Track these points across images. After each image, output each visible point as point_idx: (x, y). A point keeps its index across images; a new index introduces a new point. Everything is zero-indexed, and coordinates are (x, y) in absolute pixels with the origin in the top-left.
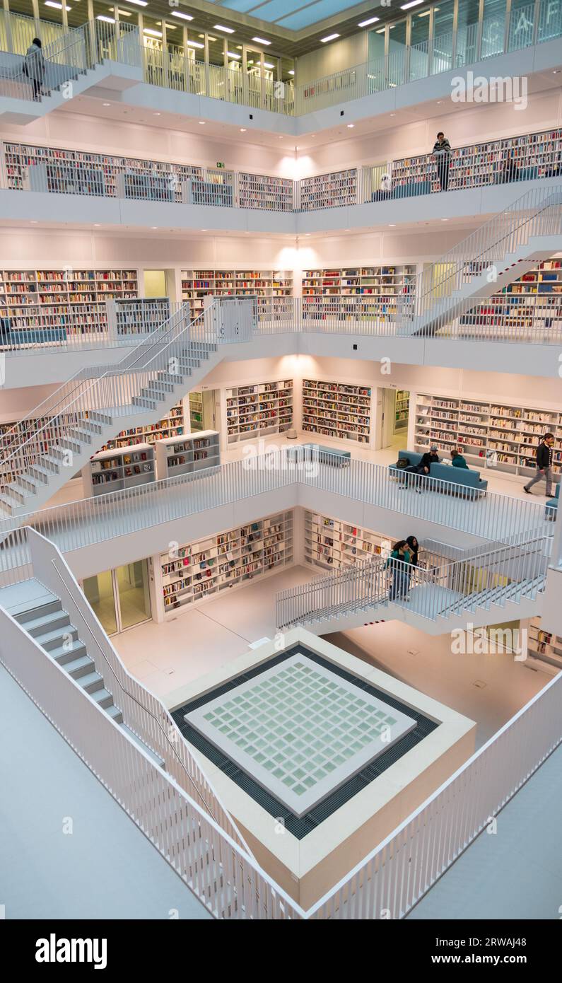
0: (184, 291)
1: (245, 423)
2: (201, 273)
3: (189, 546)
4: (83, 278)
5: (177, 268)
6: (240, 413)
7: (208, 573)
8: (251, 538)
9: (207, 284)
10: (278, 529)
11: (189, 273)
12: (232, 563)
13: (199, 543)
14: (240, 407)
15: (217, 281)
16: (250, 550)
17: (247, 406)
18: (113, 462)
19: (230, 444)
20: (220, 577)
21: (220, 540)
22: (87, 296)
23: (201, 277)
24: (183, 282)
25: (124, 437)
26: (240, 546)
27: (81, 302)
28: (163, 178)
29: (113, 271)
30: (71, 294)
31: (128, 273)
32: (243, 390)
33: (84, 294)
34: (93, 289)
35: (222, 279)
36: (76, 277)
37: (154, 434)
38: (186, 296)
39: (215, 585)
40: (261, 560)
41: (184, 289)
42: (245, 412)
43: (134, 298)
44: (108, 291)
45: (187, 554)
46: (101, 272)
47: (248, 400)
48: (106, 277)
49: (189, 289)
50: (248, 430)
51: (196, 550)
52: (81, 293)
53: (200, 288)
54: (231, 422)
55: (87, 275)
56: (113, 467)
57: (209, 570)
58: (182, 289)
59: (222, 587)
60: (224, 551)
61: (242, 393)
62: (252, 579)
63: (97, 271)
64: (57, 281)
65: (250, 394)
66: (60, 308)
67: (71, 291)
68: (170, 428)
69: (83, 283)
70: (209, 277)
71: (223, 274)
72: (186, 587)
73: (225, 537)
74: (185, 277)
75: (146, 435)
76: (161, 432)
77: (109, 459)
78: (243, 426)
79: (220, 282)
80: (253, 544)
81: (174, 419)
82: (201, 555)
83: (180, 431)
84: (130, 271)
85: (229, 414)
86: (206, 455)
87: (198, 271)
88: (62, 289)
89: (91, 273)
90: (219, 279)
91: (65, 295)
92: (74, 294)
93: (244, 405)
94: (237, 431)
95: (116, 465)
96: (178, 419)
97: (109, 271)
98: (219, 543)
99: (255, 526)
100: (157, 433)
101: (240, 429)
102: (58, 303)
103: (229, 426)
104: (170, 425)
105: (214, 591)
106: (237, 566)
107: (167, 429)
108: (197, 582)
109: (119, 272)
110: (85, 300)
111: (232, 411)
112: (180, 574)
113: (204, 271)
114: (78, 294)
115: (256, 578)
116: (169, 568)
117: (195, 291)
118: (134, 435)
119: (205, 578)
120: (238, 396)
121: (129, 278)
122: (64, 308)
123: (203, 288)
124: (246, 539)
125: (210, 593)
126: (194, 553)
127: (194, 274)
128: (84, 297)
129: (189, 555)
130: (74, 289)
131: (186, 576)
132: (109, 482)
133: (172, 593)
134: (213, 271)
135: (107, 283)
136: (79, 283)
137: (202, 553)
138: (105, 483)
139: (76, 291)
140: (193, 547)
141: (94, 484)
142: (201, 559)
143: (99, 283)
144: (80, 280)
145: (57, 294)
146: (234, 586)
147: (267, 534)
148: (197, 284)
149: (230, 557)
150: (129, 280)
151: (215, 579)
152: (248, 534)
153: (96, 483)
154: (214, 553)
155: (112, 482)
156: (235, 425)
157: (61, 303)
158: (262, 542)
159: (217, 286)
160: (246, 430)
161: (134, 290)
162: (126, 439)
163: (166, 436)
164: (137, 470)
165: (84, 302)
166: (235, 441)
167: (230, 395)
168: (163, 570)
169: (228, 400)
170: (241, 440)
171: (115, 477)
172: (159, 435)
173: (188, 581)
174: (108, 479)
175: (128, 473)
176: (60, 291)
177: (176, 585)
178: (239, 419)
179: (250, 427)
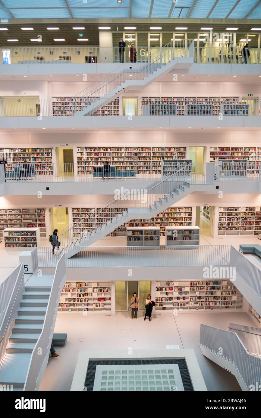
0: (211, 157)
1: (230, 226)
2: (222, 148)
3: (173, 282)
4: (159, 150)
5: (208, 146)
6: (227, 220)
7: (184, 298)
8: (213, 288)
9: (226, 154)
10: (233, 288)
11: (215, 148)
12: (200, 298)
13: (179, 282)
14: (228, 217)
15: (231, 152)
16: (212, 294)
17: (233, 217)
18: (138, 232)
19: (219, 235)
20: (190, 303)
21: (192, 284)
22: (160, 158)
23: (222, 150)
24: (211, 152)
25: (158, 222)
26: (205, 290)
27: (157, 160)
28: (208, 104)
29: (174, 147)
30: (152, 157)
31: (181, 148)
32: (230, 209)
33: (158, 157)
34: (163, 155)
35: (235, 151)
36: (155, 150)
37: (175, 223)
38: (212, 159)
39: (187, 306)
40: (219, 302)
41: (211, 156)
42: (231, 220)
43: (184, 159)
44: (170, 156)
45: (171, 285)
46: (167, 148)
47: (234, 214)
48: (170, 150)
49: (214, 156)
50: (232, 230)
51: (176, 284)
52: (157, 157)
53: (221, 156)
54: (221, 224)
55: (161, 149)
56: (138, 234)
57: (185, 297)
58: (210, 156)
59: (191, 308)
60: (194, 290)
61: (230, 210)
62: (212, 310)
63: (166, 147)
64: (147, 151)
65: (235, 211)
66: (147, 163)
67: (153, 156)
68: (183, 221)
69: (158, 152)
70: (227, 150)
71: (236, 149)
72: (169, 301)
73: (195, 283)
74: (212, 150)
75: (170, 223)
76: (178, 223)
77: (137, 231)
78: (229, 227)
79: (234, 153)
80: (216, 292)
81: (187, 218)
82: (180, 289)
83: (190, 224)
84: (182, 148)
85: (220, 220)
86: (190, 238)
87: (220, 147)
88: (149, 155)
89: (163, 148)
90: (233, 151)
91: (150, 158)
92: (154, 157)
93: (231, 216)
94: (225, 230)
95: (140, 234)
96: (189, 218)
97: (172, 148)
98: (191, 285)
99: (217, 282)
100: (177, 223)
101: (227, 228)
102: (146, 161)
103: (219, 226)
104: (184, 220)
105: (187, 308)
106: (202, 300)
107: (182, 222)
108: (176, 300)
109: (177, 148)
110: (159, 159)
111: (222, 219)
112: (167, 294)
113: (224, 147)
114: (156, 157)
115: (214, 311)
116: (160, 289)
117: (218, 157)
118: (163, 222)
119: (181, 300)
120: (227, 211)
121: (182, 150)
122: (149, 163)
123: (223, 156)
124: (209, 288)
125: (184, 309)
126: (175, 285)
127: (218, 149)
128: (158, 158)
129: (172, 286)
130: (154, 155)
131: (170, 296)
132: (135, 241)
133: (160, 301)
134: (230, 147)
135: (170, 152)
136: (157, 152)
137: (180, 287)
138: (133, 241)
139: (154, 156)
140: (175, 283)
141: (128, 240)
142: (179, 290)
143: (166, 153)
144: (157, 151)
145: (146, 157)
146: (199, 310)
147: (225, 288)
148: (219, 153)
149: (198, 294)
150: (182, 151)
151: (187, 303)
152: (211, 285)
153: (129, 240)
154: (187, 289)
155: (137, 241)
156: (224, 226)
157: (147, 160)
158: (221, 292)
159: (231, 155)
160: (230, 230)
161: (184, 156)
162: (159, 223)
163: (181, 225)
164: (152, 239)
165: (158, 160)
166: (224, 234)
167: (222, 210)
168: (157, 289)
169: (220, 213)
170: (226, 234)
171: (139, 239)
172: (177, 224)
173: (171, 299)
174: (135, 240)
175: (146, 239)
176: (147, 156)
177: (163, 298)
178: (226, 223)
179: (234, 228)
